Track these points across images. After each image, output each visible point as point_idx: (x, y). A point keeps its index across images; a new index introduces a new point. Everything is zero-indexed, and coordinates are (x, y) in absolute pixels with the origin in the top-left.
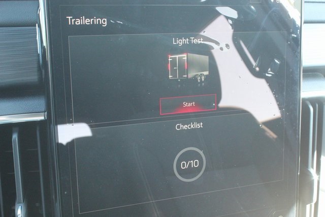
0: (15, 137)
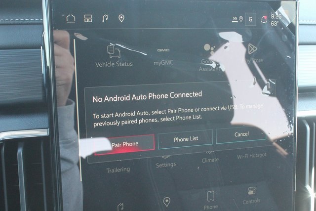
0: (20, 151)
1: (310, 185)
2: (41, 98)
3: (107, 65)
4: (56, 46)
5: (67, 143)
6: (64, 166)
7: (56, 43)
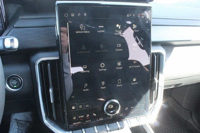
0: (49, 65)
1: (156, 78)
2: (56, 45)
3: (80, 32)
4: (61, 33)
5: (66, 67)
6: (65, 75)
7: (62, 32)
